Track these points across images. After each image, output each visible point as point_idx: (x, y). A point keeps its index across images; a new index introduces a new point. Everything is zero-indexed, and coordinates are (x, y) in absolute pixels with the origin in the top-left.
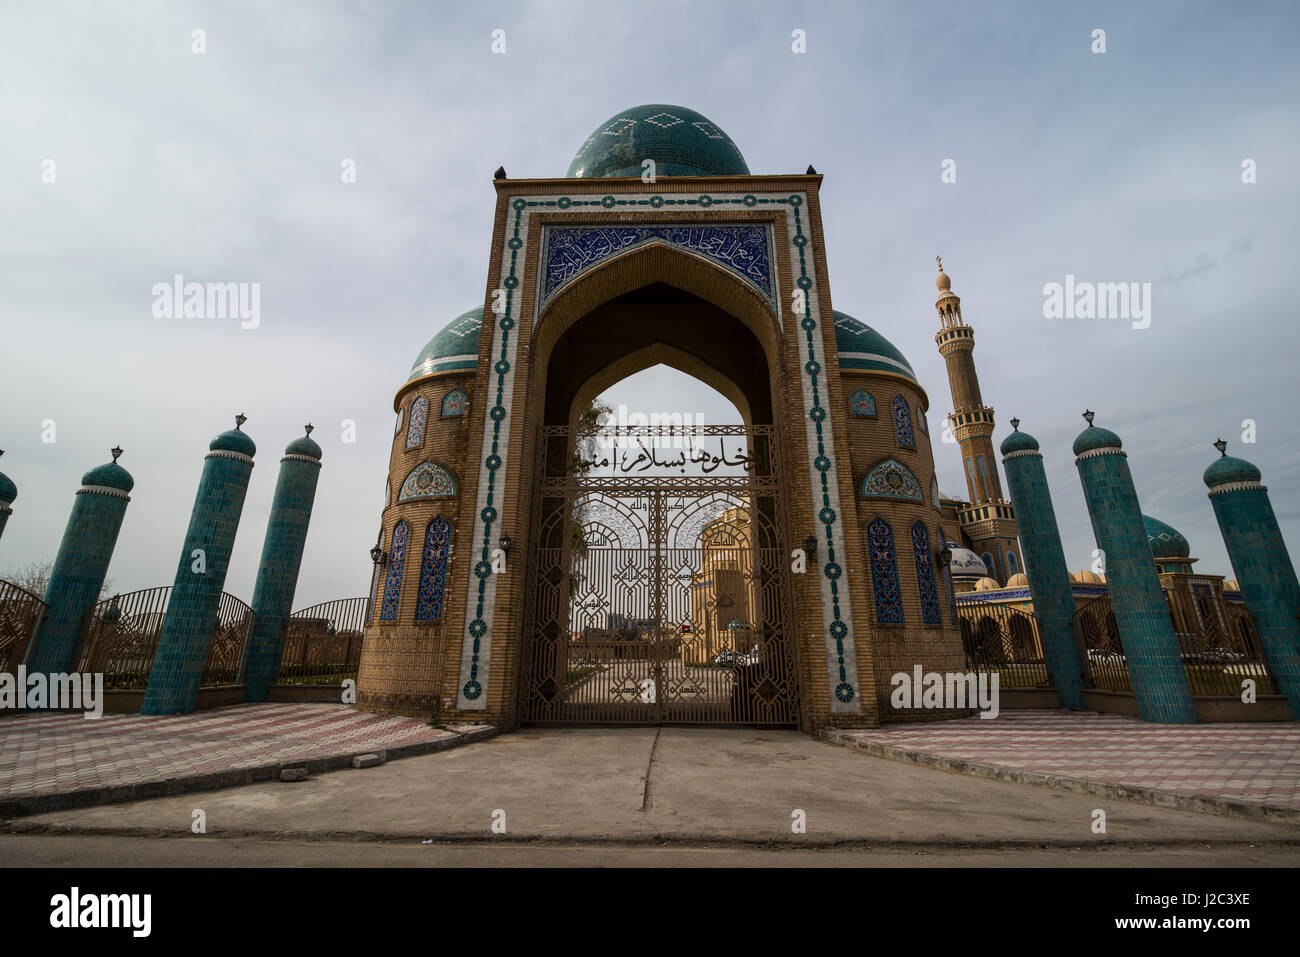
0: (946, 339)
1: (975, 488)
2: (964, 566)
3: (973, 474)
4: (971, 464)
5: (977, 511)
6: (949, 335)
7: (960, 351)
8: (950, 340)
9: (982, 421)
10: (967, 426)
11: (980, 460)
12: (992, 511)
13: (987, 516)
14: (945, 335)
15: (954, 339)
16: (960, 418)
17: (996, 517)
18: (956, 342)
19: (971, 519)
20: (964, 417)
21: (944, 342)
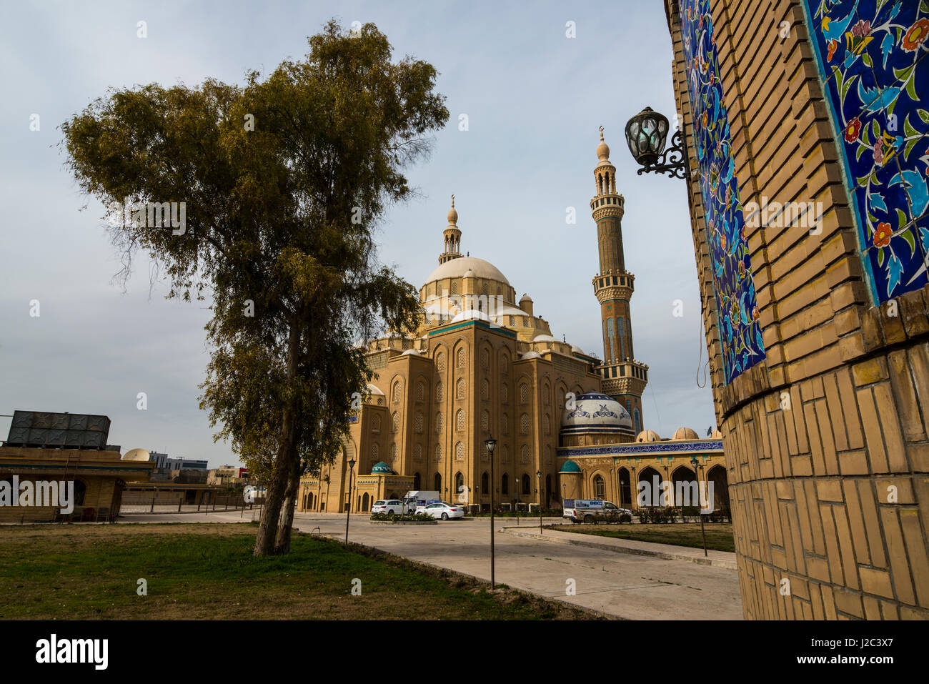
0: (603, 204)
1: (612, 347)
2: (591, 417)
3: (612, 334)
4: (611, 324)
5: (614, 369)
6: (605, 201)
7: (613, 217)
8: (606, 205)
9: (626, 285)
10: (613, 288)
11: (620, 322)
12: (628, 370)
13: (623, 373)
14: (602, 200)
15: (609, 205)
16: (608, 279)
17: (631, 376)
18: (611, 208)
19: (607, 376)
20: (611, 279)
21: (600, 207)
